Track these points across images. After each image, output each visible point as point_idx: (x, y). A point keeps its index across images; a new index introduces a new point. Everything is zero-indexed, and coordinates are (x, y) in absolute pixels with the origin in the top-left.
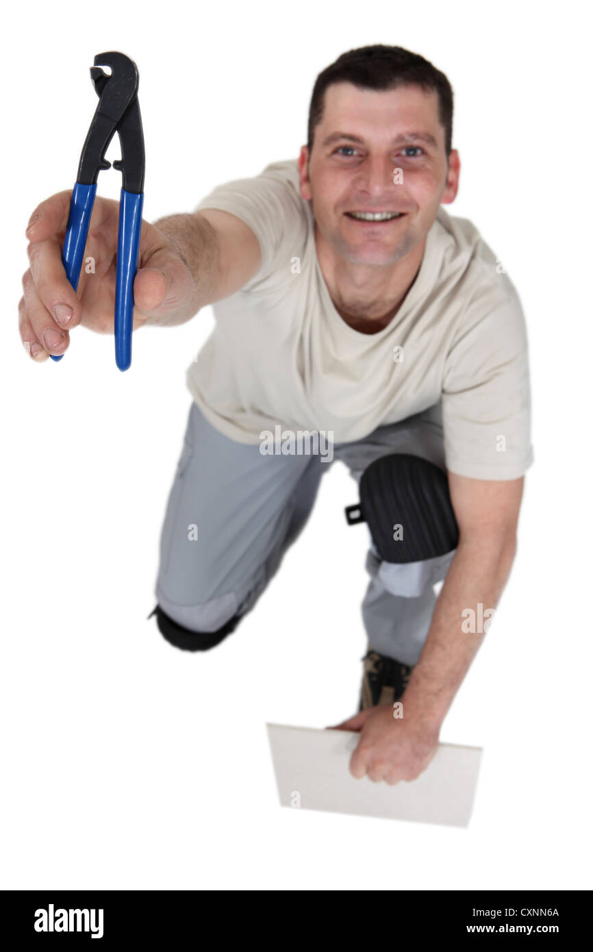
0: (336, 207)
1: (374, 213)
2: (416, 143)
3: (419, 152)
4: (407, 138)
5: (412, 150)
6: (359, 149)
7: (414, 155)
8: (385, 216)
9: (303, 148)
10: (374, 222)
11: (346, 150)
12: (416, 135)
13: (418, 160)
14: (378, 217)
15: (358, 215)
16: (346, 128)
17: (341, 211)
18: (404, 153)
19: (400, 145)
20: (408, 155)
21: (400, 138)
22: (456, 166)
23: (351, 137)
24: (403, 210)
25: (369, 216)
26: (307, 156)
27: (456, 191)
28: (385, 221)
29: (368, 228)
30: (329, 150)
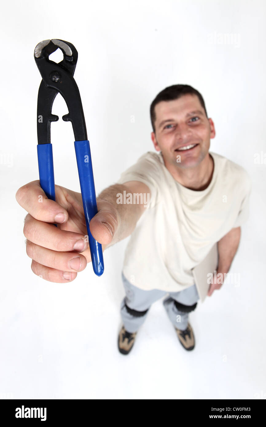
0: (171, 149)
1: (186, 146)
2: (195, 115)
3: (197, 119)
4: (191, 114)
5: (194, 119)
6: (173, 124)
7: (196, 120)
8: (191, 146)
9: (152, 133)
10: (187, 150)
11: (168, 126)
12: (194, 112)
13: (198, 122)
14: (188, 147)
15: (180, 149)
16: (166, 118)
17: (173, 150)
18: (191, 120)
19: (189, 117)
20: (193, 121)
21: (188, 115)
22: (212, 124)
23: (169, 120)
24: (197, 142)
25: (185, 148)
26: (154, 135)
27: (215, 134)
28: (191, 149)
29: (186, 153)
30: (162, 128)
